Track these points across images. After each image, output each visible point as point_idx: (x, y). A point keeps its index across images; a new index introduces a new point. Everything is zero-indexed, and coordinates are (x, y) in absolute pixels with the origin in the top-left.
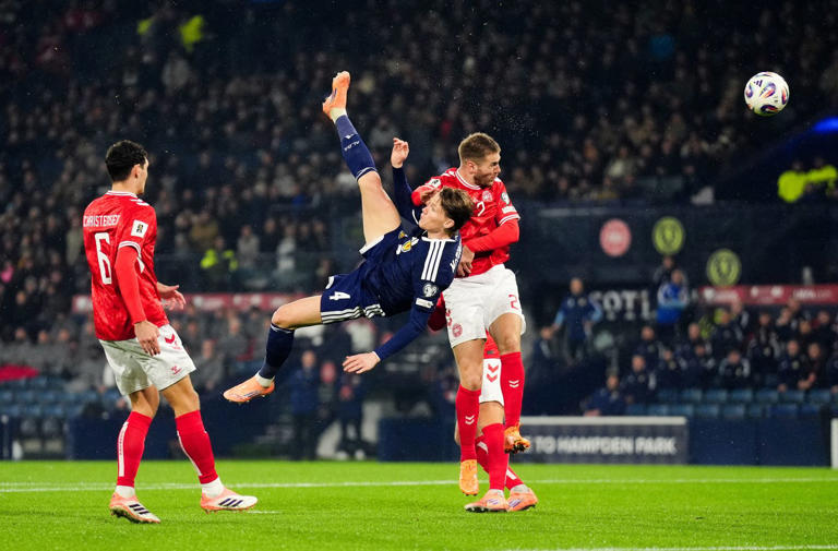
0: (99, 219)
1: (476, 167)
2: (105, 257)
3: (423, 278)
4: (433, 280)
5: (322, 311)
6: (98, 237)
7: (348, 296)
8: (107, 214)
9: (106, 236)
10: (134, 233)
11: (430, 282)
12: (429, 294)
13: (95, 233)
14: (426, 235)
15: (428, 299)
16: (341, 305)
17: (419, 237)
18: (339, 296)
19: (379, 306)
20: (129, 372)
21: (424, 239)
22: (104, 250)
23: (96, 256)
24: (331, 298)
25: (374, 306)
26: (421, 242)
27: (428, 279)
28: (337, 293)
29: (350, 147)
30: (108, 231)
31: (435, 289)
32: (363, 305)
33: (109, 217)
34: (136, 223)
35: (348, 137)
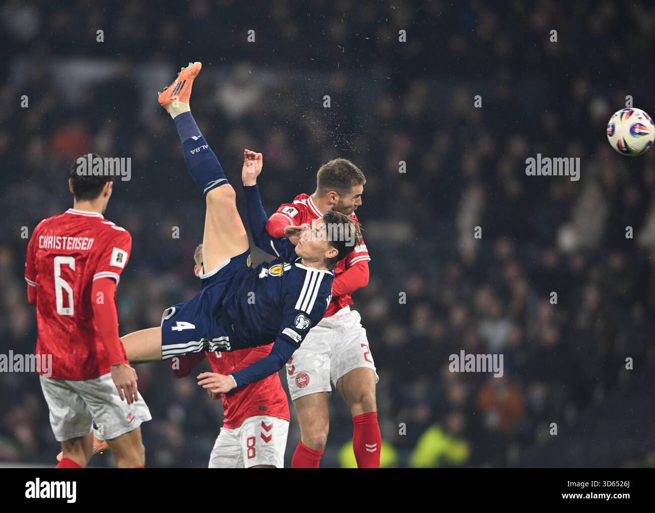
0: (61, 241)
1: (337, 198)
2: (66, 285)
3: (297, 307)
4: (308, 312)
5: (164, 343)
6: (59, 261)
7: (192, 327)
8: (73, 235)
9: (71, 261)
10: (114, 262)
11: (305, 313)
12: (300, 326)
13: (55, 255)
14: (299, 262)
15: (298, 331)
16: (185, 336)
17: (293, 264)
18: (181, 326)
19: (227, 338)
20: (73, 415)
21: (298, 265)
22: (65, 275)
23: (52, 281)
24: (174, 329)
25: (221, 338)
26: (294, 268)
27: (303, 309)
28: (179, 323)
29: (198, 150)
30: (74, 254)
31: (307, 322)
32: (209, 337)
33: (75, 239)
34: (116, 251)
35: (195, 138)
